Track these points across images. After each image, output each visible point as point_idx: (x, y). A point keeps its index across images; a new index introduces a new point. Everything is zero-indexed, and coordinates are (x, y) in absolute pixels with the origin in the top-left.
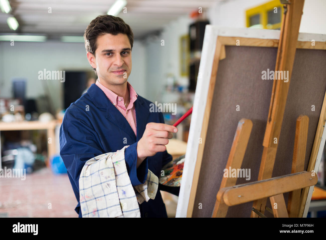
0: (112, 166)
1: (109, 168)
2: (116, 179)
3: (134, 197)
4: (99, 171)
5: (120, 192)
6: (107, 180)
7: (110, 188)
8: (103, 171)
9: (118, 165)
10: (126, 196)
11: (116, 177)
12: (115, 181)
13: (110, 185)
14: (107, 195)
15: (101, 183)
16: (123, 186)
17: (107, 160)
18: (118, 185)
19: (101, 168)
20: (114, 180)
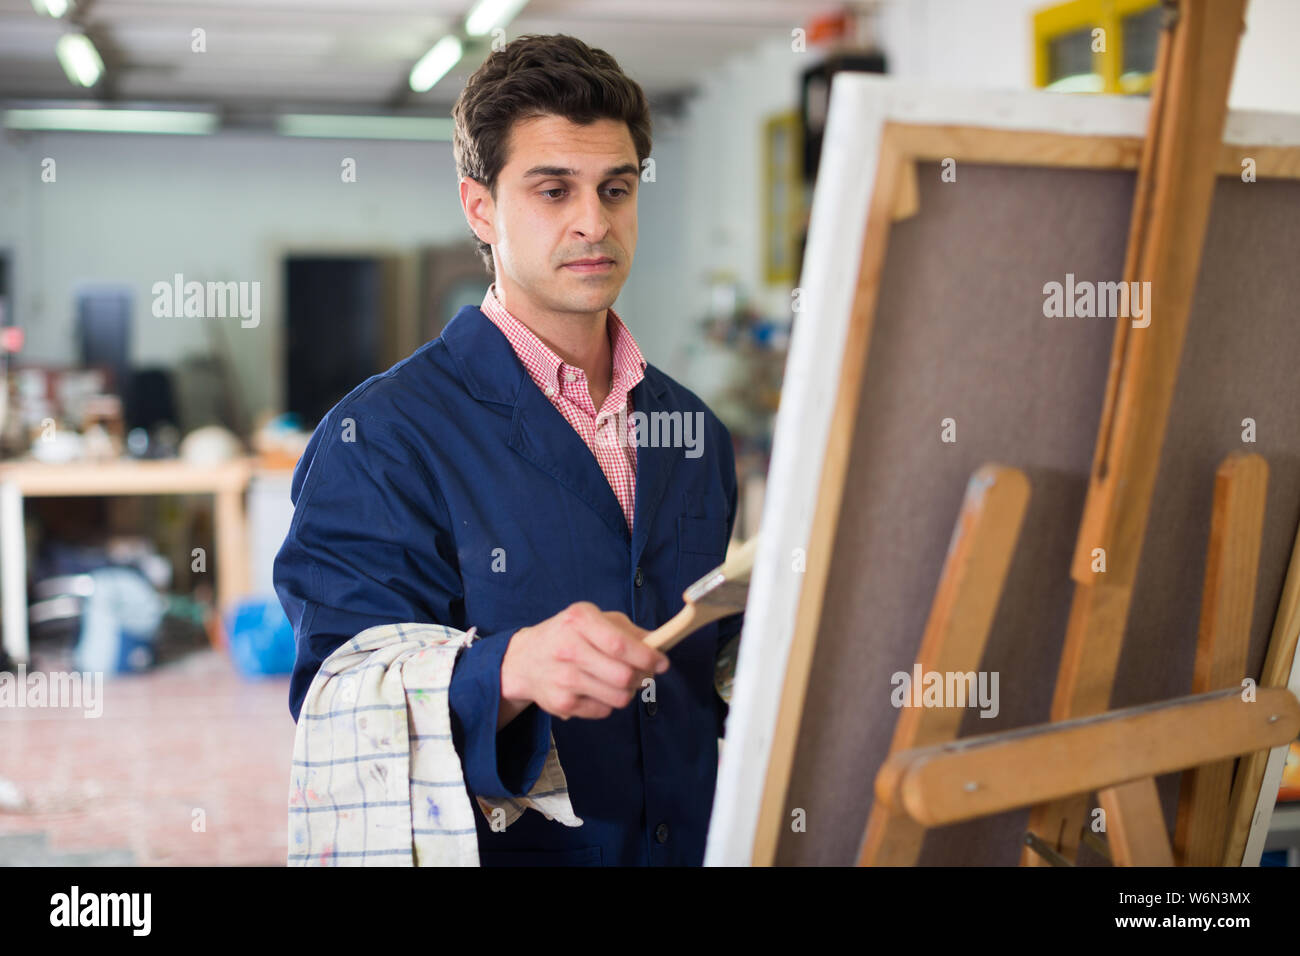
0: (402, 701)
1: (389, 707)
2: (411, 753)
3: (468, 831)
4: (355, 711)
5: (421, 807)
6: (378, 752)
7: (384, 780)
8: (366, 714)
9: (421, 702)
10: (439, 824)
11: (413, 742)
12: (406, 759)
13: (386, 773)
14: (374, 805)
15: (356, 759)
16: (433, 784)
17: (388, 672)
18: (415, 777)
19: (363, 703)
20: (401, 755)
